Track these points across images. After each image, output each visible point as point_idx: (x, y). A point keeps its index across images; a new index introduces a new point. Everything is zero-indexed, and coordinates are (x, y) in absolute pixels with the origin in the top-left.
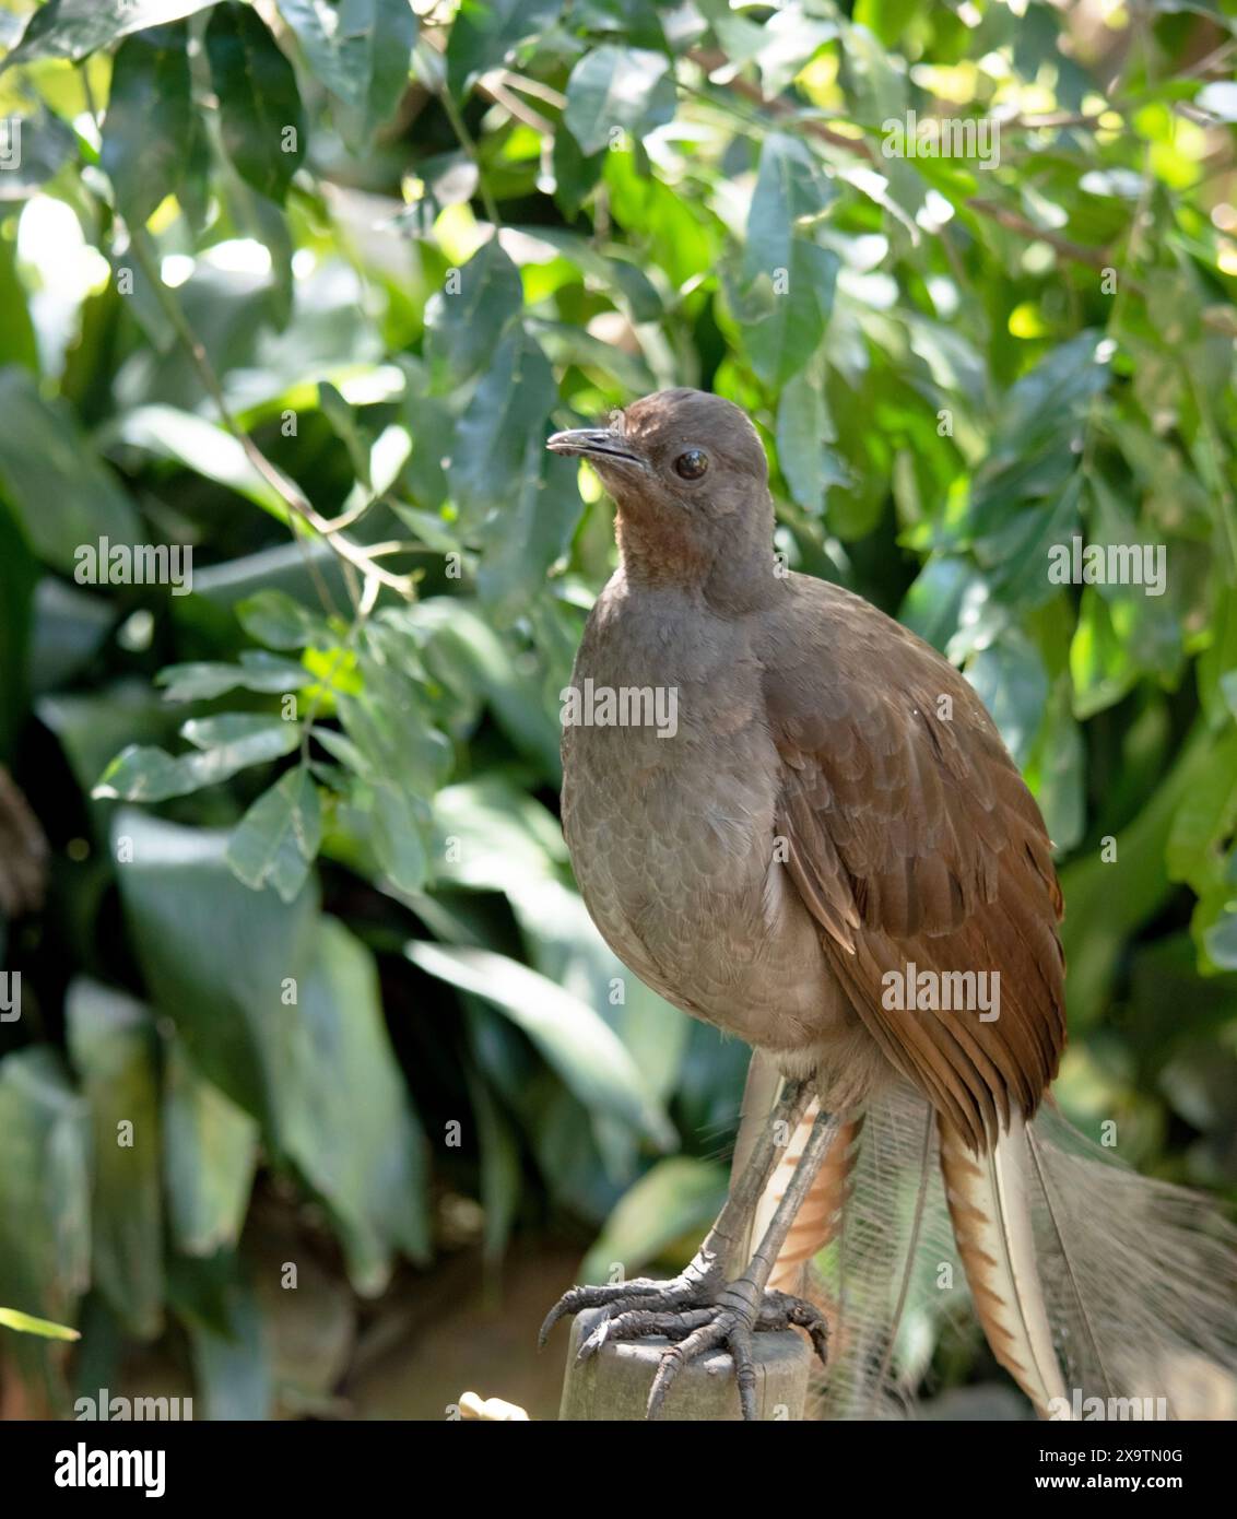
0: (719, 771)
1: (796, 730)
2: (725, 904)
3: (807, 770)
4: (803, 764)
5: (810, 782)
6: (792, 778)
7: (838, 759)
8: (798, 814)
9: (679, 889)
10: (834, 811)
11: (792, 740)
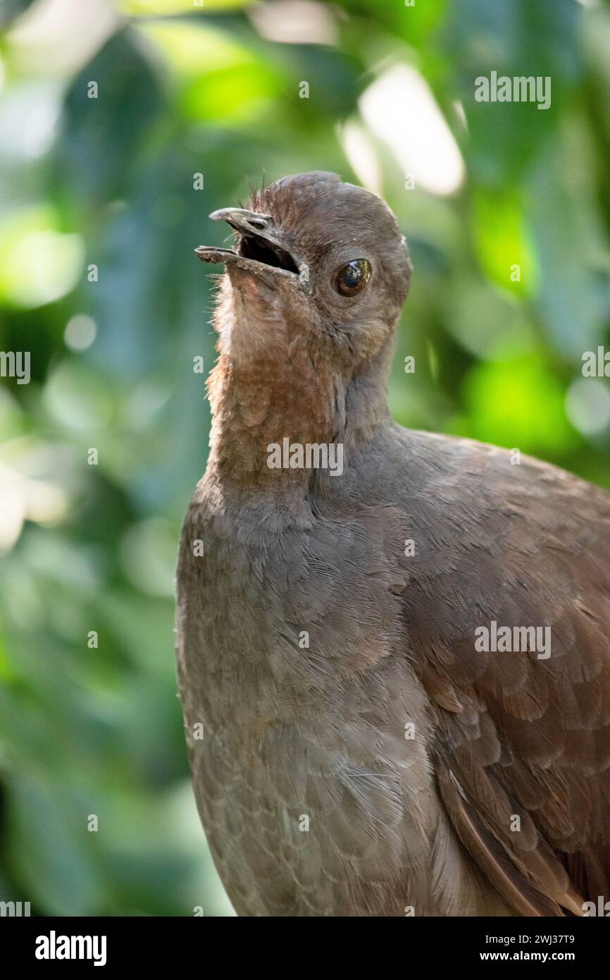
0: (348, 718)
1: (445, 656)
2: (382, 895)
3: (467, 713)
4: (460, 705)
5: (471, 728)
6: (449, 725)
7: (506, 693)
8: (466, 771)
9: (323, 880)
10: (513, 763)
11: (439, 669)
